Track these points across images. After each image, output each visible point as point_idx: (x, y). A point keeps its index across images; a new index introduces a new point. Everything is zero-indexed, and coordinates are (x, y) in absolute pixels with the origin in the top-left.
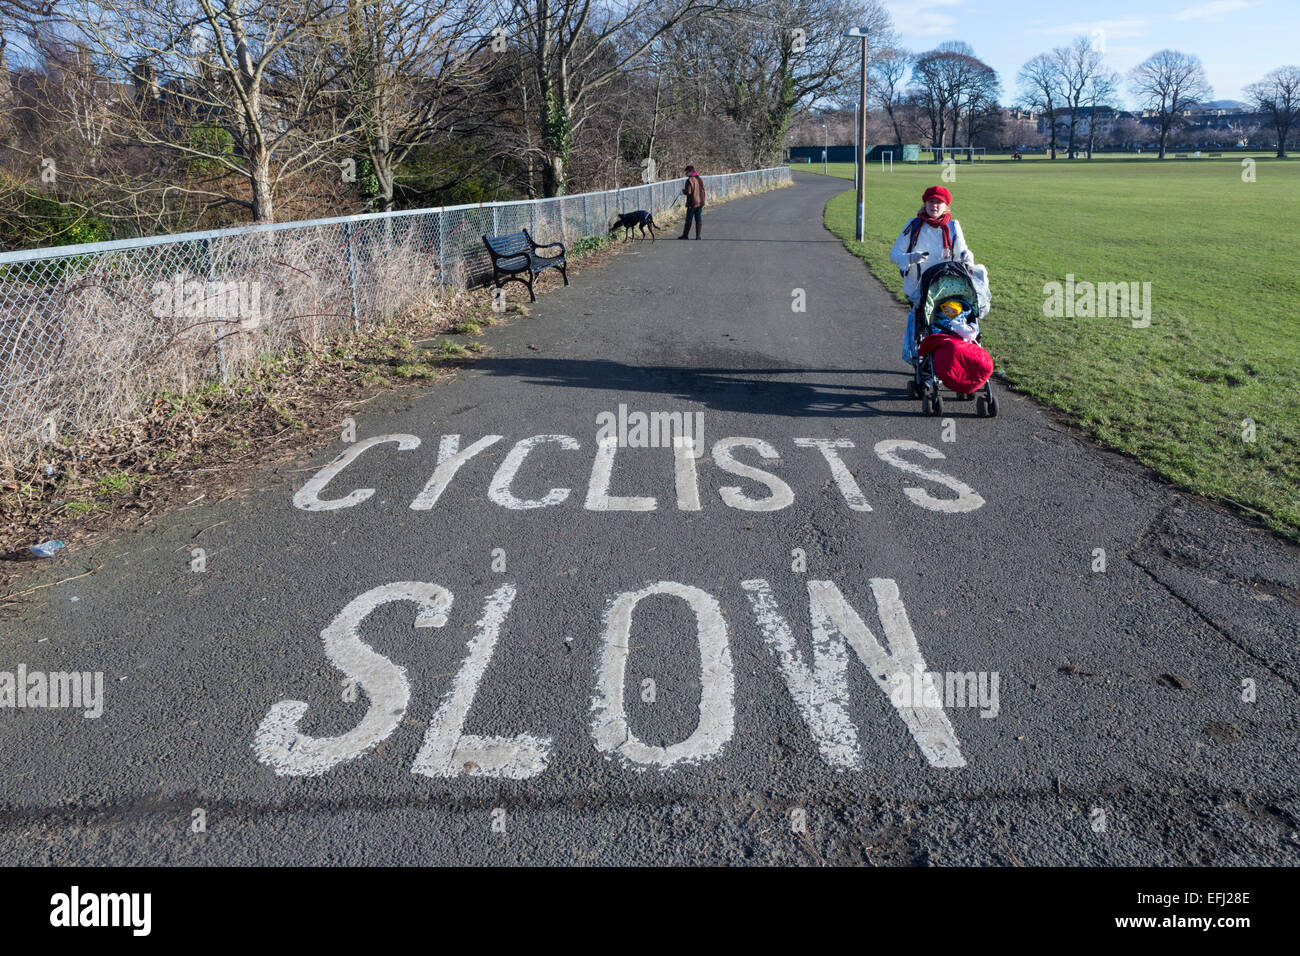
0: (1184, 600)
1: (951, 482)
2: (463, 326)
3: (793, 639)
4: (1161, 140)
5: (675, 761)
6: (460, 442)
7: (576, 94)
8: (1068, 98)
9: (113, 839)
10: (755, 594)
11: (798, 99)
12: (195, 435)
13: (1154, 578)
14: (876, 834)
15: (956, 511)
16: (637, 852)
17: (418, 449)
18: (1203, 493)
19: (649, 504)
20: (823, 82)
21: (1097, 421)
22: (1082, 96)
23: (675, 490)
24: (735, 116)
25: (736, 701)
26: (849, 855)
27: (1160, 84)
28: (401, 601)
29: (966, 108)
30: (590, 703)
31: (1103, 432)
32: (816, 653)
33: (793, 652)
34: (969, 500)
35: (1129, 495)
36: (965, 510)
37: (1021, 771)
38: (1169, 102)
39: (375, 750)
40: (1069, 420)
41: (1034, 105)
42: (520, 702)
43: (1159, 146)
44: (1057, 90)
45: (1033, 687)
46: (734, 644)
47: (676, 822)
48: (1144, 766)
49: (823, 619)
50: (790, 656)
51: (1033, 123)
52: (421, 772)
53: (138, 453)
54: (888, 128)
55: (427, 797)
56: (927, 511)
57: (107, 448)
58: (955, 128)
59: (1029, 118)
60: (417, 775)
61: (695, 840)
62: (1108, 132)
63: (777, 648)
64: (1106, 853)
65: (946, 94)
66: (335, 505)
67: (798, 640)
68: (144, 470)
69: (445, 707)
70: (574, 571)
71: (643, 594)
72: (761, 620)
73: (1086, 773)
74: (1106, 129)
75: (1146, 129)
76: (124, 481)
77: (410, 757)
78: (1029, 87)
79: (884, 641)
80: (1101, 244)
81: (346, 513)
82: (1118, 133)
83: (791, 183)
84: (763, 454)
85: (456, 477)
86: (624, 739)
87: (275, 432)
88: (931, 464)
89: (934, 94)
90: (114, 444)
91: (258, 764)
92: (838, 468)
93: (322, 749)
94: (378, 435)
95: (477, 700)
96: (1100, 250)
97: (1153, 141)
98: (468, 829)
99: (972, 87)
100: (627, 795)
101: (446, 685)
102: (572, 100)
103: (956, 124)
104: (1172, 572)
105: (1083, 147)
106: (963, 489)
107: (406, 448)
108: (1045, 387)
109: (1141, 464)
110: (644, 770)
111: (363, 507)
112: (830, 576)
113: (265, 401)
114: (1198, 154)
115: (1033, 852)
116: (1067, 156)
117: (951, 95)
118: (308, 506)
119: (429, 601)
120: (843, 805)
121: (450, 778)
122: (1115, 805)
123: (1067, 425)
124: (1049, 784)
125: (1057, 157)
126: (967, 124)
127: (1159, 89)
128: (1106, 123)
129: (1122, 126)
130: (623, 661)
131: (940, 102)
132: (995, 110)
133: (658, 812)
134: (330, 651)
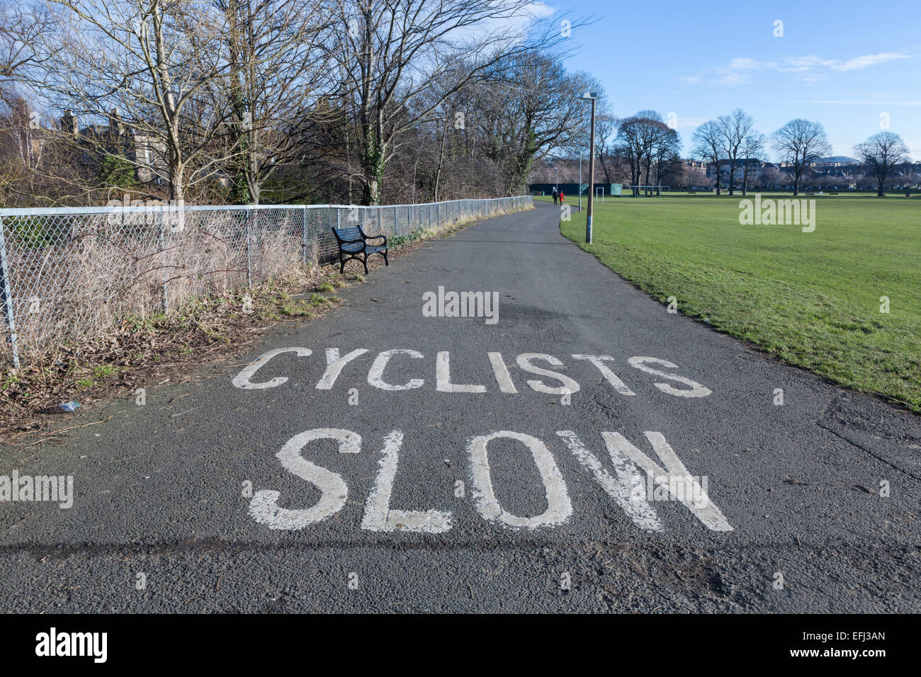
0: (860, 447)
1: (686, 381)
2: (322, 287)
3: (599, 463)
4: (795, 184)
5: (537, 525)
6: (340, 352)
7: (389, 136)
8: (729, 152)
9: (170, 561)
10: (567, 439)
11: (539, 148)
12: (153, 344)
13: (837, 435)
14: (682, 565)
15: (693, 396)
16: (525, 572)
17: (312, 356)
18: (860, 390)
19: (481, 389)
20: (556, 136)
21: (779, 349)
22: (739, 150)
23: (496, 381)
24: (494, 159)
25: (569, 494)
26: (667, 575)
27: (794, 143)
28: (326, 439)
29: (656, 158)
30: (471, 494)
31: (785, 355)
32: (617, 470)
33: (601, 469)
34: (700, 391)
35: (810, 390)
36: (699, 396)
37: (771, 534)
38: (800, 157)
39: (333, 517)
40: (760, 348)
41: (704, 156)
42: (424, 493)
43: (793, 187)
44: (721, 146)
45: (770, 490)
46: (560, 465)
47: (547, 557)
48: (853, 532)
49: (617, 452)
50: (600, 472)
51: (703, 170)
52: (369, 528)
53: (117, 354)
54: (600, 172)
55: (376, 542)
56: (673, 396)
57: (94, 351)
58: (648, 172)
59: (700, 166)
60: (366, 530)
61: (562, 566)
62: (756, 177)
63: (590, 467)
64: (838, 575)
65: (642, 148)
66: (263, 386)
67: (603, 463)
68: (122, 364)
69: (373, 495)
70: (439, 424)
71: (490, 437)
72: (575, 452)
73: (815, 535)
74: (755, 175)
75: (784, 175)
76: (110, 370)
77: (358, 520)
78: (701, 143)
79: (662, 465)
80: (758, 250)
81: (272, 391)
82: (764, 178)
83: (533, 207)
84: (551, 363)
85: (342, 371)
86: (500, 513)
87: (208, 344)
88: (670, 371)
89: (633, 148)
90: (98, 348)
91: (256, 523)
92: (606, 371)
93: (297, 515)
94: (281, 348)
95: (394, 492)
96: (758, 254)
97: (789, 184)
98: (409, 558)
99: (660, 143)
100: (511, 543)
101: (370, 484)
102: (386, 141)
103: (648, 169)
104: (849, 432)
105: (739, 187)
106: (695, 384)
107: (302, 355)
108: (739, 328)
109: (814, 373)
110: (518, 529)
111: (282, 387)
112: (615, 429)
113: (197, 326)
114: (821, 194)
115: (789, 574)
116: (728, 193)
117: (645, 148)
118: (244, 386)
119: (345, 439)
120: (656, 550)
121: (389, 532)
122: (839, 552)
123: (759, 351)
124: (791, 540)
125: (721, 194)
126: (657, 169)
127: (794, 147)
128: (755, 171)
129: (767, 173)
130: (488, 473)
131: (638, 154)
132: (676, 160)
133: (533, 551)
134: (285, 465)
